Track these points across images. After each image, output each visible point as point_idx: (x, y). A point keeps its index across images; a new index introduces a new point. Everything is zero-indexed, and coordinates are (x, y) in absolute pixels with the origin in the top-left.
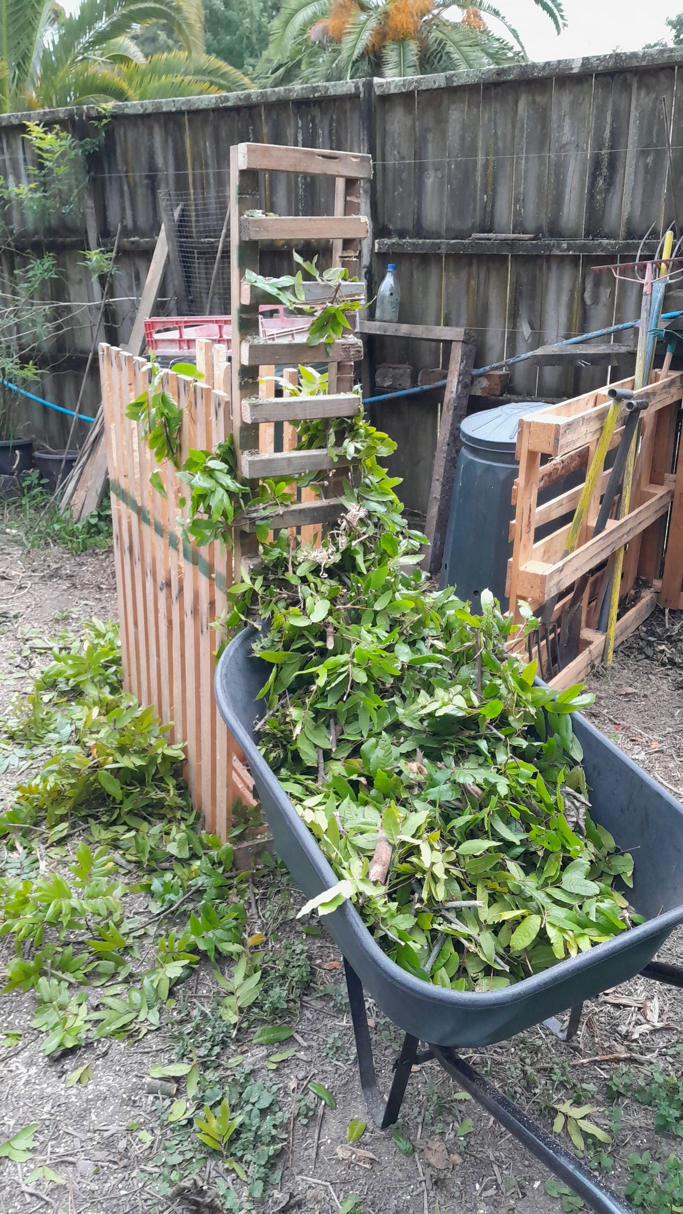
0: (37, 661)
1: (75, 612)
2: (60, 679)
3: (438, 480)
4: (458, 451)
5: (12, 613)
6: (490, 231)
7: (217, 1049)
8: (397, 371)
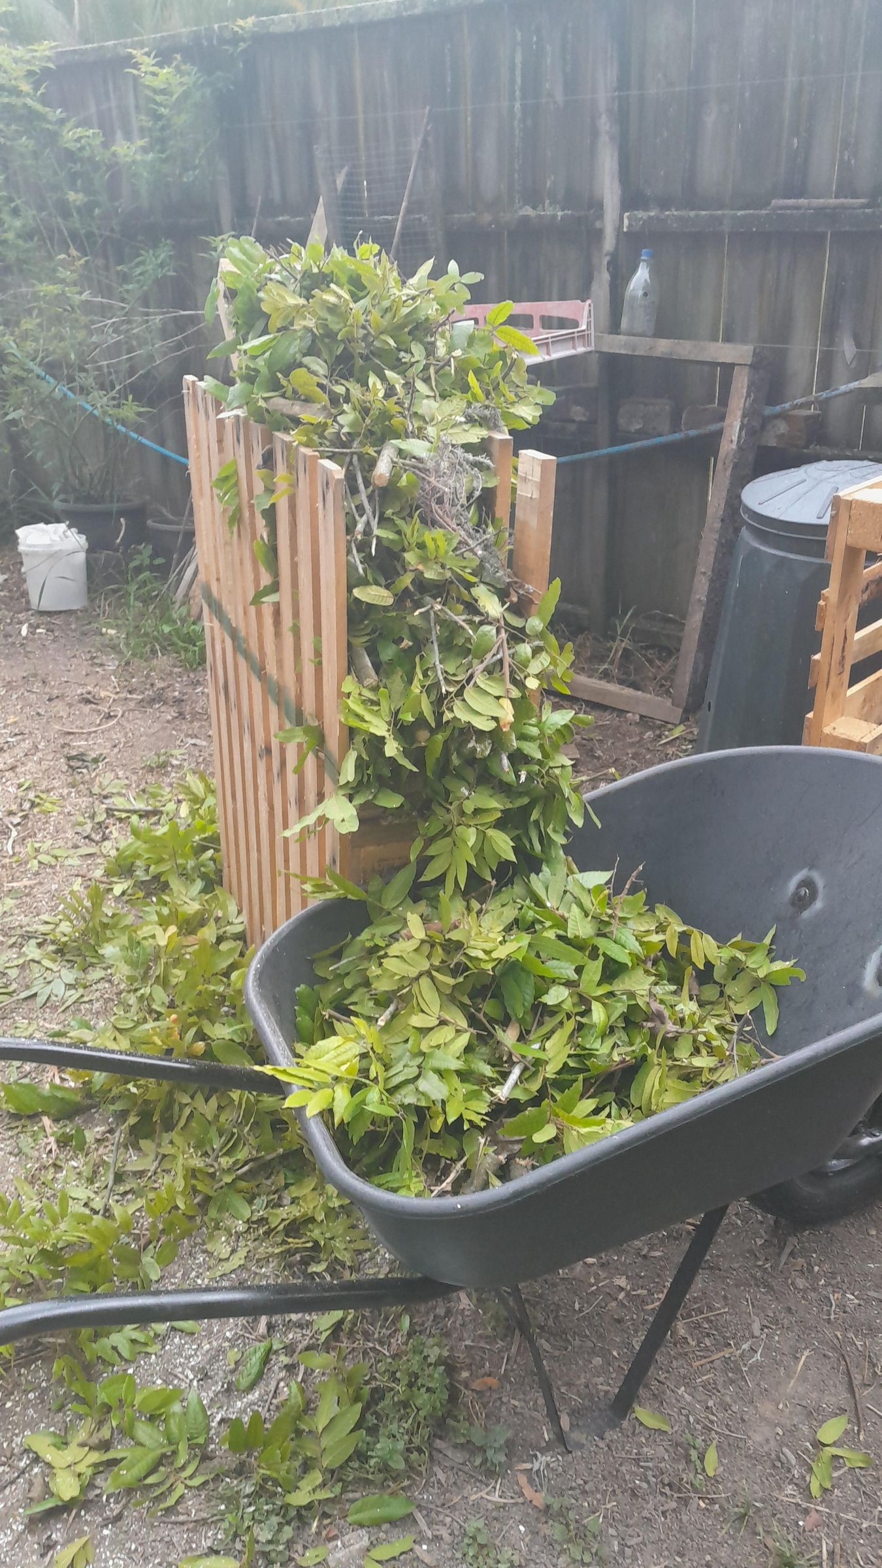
0: (114, 831)
1: (178, 755)
2: (138, 863)
3: (704, 573)
4: (737, 531)
5: (94, 755)
6: (800, 195)
7: (288, 1532)
8: (651, 408)
